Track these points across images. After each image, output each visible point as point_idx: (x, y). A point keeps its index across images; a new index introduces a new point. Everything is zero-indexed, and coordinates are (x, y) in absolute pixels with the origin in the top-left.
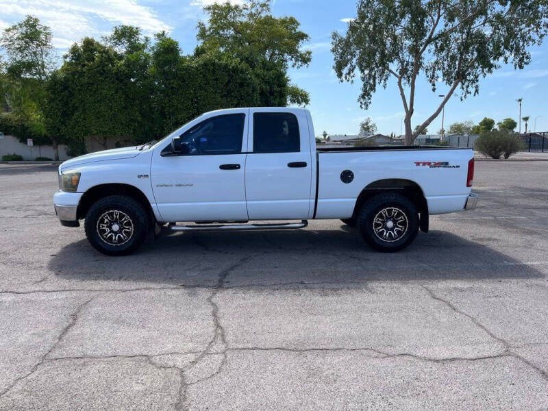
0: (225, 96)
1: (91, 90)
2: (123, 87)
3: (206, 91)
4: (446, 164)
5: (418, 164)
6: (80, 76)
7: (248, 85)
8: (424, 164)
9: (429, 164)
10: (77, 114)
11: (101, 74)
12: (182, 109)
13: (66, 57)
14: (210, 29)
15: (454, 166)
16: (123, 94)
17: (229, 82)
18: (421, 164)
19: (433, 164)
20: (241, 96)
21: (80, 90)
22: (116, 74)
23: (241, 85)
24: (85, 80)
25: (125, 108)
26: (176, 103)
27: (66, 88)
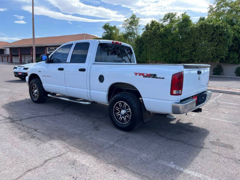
0: (210, 41)
1: (149, 42)
2: (162, 40)
3: (200, 39)
4: (154, 76)
5: (136, 74)
6: (146, 37)
7: (225, 35)
8: (140, 74)
9: (143, 75)
10: (144, 52)
11: (154, 35)
12: (187, 49)
13: (143, 29)
14: (215, 8)
15: (160, 78)
16: (162, 43)
17: (213, 33)
18: (138, 74)
19: (145, 75)
20: (220, 41)
21: (146, 42)
22: (160, 34)
23: (221, 35)
24: (148, 38)
25: (162, 49)
26: (184, 46)
27: (141, 42)
